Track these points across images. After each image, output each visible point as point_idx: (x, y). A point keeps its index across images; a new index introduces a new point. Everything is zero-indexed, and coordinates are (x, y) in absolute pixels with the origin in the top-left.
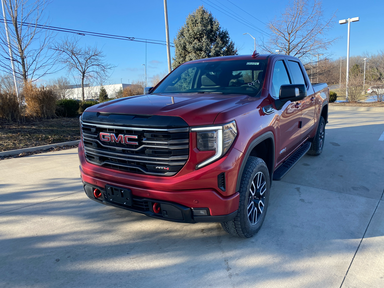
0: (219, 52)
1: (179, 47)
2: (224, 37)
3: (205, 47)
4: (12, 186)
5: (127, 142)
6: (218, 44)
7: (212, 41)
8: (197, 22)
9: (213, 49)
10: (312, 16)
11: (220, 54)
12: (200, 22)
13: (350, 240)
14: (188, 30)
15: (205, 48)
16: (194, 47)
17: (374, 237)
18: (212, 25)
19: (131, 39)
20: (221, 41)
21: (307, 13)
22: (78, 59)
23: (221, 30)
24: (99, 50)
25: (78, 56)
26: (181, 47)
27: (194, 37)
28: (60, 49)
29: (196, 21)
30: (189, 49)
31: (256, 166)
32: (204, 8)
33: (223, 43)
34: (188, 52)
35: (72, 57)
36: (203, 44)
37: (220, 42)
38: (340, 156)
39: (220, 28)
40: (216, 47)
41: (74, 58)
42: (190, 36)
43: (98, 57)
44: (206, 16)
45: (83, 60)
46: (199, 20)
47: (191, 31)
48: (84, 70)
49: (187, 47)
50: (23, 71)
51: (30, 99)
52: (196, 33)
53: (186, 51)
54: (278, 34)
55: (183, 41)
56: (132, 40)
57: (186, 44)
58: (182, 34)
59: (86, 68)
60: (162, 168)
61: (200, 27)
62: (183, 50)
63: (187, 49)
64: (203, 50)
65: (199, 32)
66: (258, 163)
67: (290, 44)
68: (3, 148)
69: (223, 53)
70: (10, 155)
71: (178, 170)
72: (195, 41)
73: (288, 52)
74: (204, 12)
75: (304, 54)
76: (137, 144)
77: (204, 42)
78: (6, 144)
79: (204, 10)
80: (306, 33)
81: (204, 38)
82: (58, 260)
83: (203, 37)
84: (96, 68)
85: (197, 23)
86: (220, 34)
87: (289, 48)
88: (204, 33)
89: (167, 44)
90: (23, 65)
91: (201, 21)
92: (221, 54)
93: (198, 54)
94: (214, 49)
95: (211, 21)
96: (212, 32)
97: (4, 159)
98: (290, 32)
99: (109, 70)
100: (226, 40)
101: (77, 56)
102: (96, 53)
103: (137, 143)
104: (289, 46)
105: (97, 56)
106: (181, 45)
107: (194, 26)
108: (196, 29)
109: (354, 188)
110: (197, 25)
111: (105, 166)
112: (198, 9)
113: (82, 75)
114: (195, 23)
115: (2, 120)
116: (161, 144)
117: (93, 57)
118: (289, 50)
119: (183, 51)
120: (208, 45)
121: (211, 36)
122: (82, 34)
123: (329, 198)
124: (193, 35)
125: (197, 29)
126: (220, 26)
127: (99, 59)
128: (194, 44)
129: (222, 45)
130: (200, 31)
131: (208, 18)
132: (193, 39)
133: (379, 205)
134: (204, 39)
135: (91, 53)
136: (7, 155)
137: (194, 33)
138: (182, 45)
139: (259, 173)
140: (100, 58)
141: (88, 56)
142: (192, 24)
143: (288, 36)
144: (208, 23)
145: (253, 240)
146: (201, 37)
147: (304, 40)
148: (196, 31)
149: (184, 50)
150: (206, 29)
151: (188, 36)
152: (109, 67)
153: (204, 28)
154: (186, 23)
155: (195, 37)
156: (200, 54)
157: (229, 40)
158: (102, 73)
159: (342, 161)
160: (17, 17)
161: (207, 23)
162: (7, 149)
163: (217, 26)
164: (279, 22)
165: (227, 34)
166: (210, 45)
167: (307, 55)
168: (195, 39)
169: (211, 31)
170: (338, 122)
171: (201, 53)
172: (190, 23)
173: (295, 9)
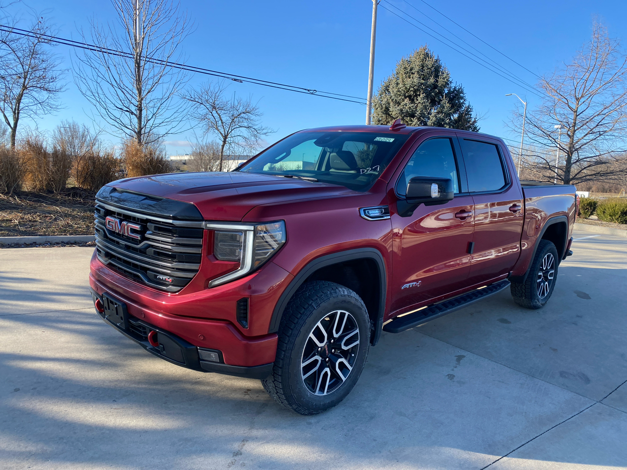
0: (443, 120)
1: (379, 109)
2: (456, 97)
3: (419, 112)
4: (45, 283)
5: (129, 233)
6: (444, 107)
7: (433, 103)
8: (413, 71)
9: (433, 115)
10: (623, 71)
11: (444, 124)
12: (418, 72)
13: (478, 454)
14: (398, 84)
15: (420, 114)
16: (401, 110)
17: (526, 460)
18: (437, 76)
19: (311, 92)
20: (450, 104)
21: (614, 66)
22: (220, 116)
23: (453, 85)
24: (253, 104)
25: (221, 112)
26: (382, 109)
27: (404, 95)
28: (197, 100)
29: (411, 69)
30: (393, 113)
31: (329, 298)
32: (427, 50)
33: (452, 107)
34: (392, 117)
35: (211, 113)
36: (417, 106)
37: (448, 105)
38: (578, 316)
39: (451, 82)
40: (438, 113)
41: (216, 115)
42: (398, 93)
43: (251, 115)
44: (429, 63)
45: (228, 118)
46: (417, 69)
47: (401, 85)
48: (226, 133)
49: (391, 109)
50: (137, 127)
51: (130, 168)
52: (409, 89)
53: (389, 115)
54: (557, 98)
55: (386, 100)
56: (312, 94)
57: (389, 104)
58: (387, 89)
59: (230, 131)
60: (164, 278)
61: (416, 79)
62: (383, 113)
63: (390, 113)
64: (416, 116)
65: (413, 87)
66: (334, 295)
67: (577, 116)
68: (69, 231)
69: (449, 123)
70: (76, 242)
71: (184, 285)
72: (406, 100)
73: (573, 129)
74: (427, 55)
75: (600, 135)
76: (139, 239)
77: (419, 103)
78: (76, 226)
79: (427, 54)
80: (611, 99)
81: (421, 96)
82: (17, 390)
83: (419, 95)
84: (244, 132)
85: (412, 73)
86: (450, 92)
87: (575, 123)
88: (422, 89)
89: (368, 103)
90: (140, 118)
91: (420, 71)
92: (447, 124)
93: (407, 122)
94: (435, 115)
95: (437, 71)
96: (436, 88)
97: (65, 246)
98: (580, 96)
99: (263, 137)
100: (459, 102)
101: (219, 112)
102: (248, 110)
103: (138, 237)
104: (575, 120)
105: (249, 114)
106: (382, 106)
107: (406, 77)
108: (409, 82)
109: (562, 374)
110: (411, 77)
111: (110, 266)
112: (418, 51)
113: (223, 140)
114: (409, 73)
115: (89, 193)
116: (165, 242)
117: (242, 115)
118: (574, 126)
119: (383, 115)
120: (425, 107)
121: (433, 94)
122: (239, 80)
123: (503, 382)
124: (403, 92)
125: (411, 82)
126: (450, 80)
127: (251, 119)
128: (403, 106)
129: (450, 110)
130: (416, 85)
131: (433, 66)
132: (403, 97)
133: (586, 410)
134: (421, 99)
135: (241, 109)
136: (72, 242)
137: (406, 88)
138: (384, 106)
139: (339, 312)
140: (253, 117)
141: (236, 113)
142: (405, 73)
143: (574, 102)
144: (432, 73)
145: (313, 420)
146: (416, 96)
147: (606, 111)
148: (409, 85)
149: (386, 114)
150: (426, 83)
151: (395, 92)
152: (265, 131)
153: (423, 82)
154: (395, 72)
155: (407, 95)
156: (410, 122)
157: (464, 103)
158: (253, 140)
159: (576, 324)
160: (141, 51)
161: (430, 74)
162: (75, 233)
163: (445, 80)
164: (560, 78)
165: (462, 92)
166: (428, 109)
167: (607, 137)
168: (406, 98)
169: (435, 86)
170: (618, 258)
171: (412, 121)
172: (402, 71)
173: (592, 58)
